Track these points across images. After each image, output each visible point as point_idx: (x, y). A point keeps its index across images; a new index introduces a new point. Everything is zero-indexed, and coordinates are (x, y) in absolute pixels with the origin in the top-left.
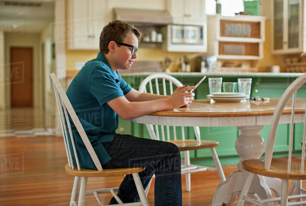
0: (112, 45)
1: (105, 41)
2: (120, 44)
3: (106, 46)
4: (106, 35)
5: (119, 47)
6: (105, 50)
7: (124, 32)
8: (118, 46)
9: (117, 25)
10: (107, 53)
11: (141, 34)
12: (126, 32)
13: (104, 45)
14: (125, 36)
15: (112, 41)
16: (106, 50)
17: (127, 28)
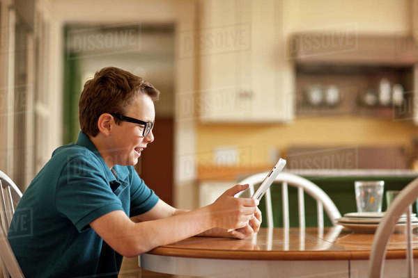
0: (104, 120)
1: (89, 112)
2: (120, 118)
3: (93, 124)
4: (91, 101)
5: (119, 124)
6: (90, 129)
7: (127, 97)
8: (116, 123)
9: (111, 80)
10: (95, 136)
11: (159, 93)
12: (130, 97)
13: (89, 120)
14: (129, 103)
15: (105, 113)
16: (92, 129)
17: (131, 87)
